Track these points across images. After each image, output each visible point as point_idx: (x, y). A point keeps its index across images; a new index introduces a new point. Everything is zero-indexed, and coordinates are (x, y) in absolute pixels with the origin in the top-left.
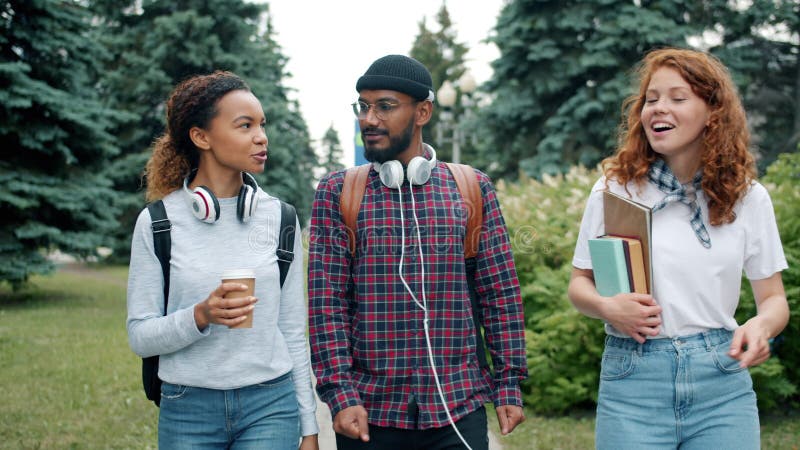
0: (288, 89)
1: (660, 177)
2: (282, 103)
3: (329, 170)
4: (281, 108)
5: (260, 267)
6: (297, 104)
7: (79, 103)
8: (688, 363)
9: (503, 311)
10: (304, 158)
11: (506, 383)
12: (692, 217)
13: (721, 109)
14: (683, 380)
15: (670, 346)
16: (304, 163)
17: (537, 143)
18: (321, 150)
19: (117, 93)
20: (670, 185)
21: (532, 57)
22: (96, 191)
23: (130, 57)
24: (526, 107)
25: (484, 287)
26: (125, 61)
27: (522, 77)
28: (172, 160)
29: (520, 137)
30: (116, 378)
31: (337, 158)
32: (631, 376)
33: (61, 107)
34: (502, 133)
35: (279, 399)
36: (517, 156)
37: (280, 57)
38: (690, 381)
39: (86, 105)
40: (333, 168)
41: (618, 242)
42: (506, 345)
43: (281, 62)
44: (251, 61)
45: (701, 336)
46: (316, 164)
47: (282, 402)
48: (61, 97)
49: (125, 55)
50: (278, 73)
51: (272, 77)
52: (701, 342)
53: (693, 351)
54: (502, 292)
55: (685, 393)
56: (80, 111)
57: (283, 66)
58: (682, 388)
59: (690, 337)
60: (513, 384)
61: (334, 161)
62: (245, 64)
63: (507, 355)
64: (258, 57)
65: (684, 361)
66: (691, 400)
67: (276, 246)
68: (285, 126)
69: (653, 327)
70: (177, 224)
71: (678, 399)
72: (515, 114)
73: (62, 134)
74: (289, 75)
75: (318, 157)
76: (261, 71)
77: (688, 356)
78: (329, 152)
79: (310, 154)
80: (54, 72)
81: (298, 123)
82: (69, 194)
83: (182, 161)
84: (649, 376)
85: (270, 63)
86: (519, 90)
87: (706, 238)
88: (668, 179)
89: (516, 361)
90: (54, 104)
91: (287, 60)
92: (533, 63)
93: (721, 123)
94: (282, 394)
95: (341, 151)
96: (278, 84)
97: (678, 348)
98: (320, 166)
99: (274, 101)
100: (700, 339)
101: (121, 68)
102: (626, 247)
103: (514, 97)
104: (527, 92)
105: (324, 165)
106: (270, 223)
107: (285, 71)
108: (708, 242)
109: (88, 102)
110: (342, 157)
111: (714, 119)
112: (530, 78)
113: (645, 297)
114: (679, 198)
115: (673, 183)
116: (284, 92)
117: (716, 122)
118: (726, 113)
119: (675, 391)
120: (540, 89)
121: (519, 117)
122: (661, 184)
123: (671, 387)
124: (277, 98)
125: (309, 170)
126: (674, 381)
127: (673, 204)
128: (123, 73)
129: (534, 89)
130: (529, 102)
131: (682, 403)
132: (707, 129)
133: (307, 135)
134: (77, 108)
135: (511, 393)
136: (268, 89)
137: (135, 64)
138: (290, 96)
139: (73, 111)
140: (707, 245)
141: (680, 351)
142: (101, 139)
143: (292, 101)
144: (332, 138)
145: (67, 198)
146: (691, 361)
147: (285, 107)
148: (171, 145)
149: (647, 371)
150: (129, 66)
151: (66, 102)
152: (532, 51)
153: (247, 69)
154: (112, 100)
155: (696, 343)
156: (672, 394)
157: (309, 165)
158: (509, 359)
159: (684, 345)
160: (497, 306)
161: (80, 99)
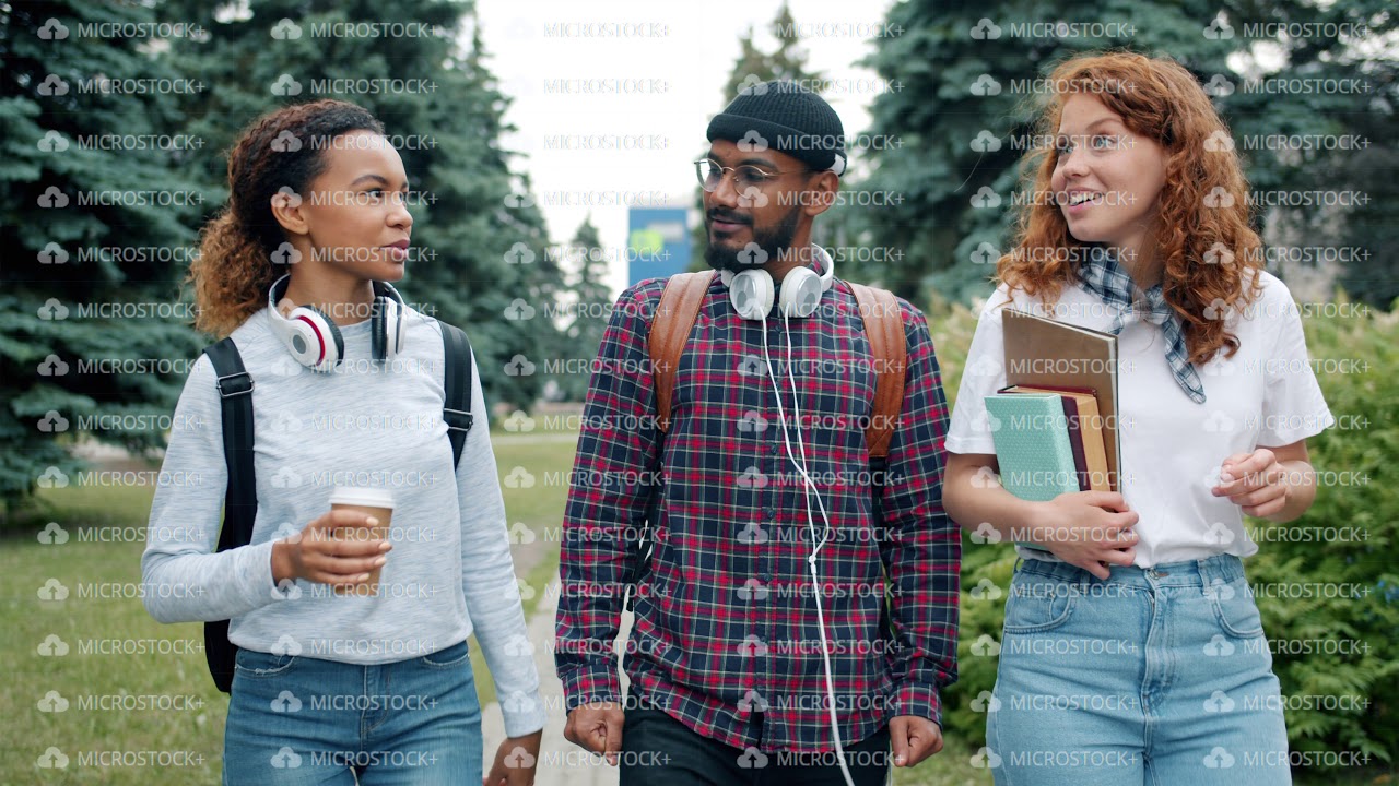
0: (509, 153)
1: (1105, 281)
2: (499, 177)
3: (582, 295)
4: (497, 185)
5: (423, 444)
6: (526, 180)
7: (128, 172)
8: (1171, 614)
9: (924, 555)
10: (539, 275)
11: (913, 679)
12: (1169, 347)
13: (1182, 154)
14: (1159, 643)
15: (1140, 581)
16: (539, 284)
17: (956, 246)
18: (569, 262)
19: (206, 158)
20: (1124, 293)
21: (947, 92)
22: (159, 331)
23: (229, 94)
24: (936, 179)
25: (899, 512)
26: (218, 100)
27: (927, 128)
28: (238, 251)
29: (922, 236)
30: (181, 674)
31: (598, 275)
32: (1066, 629)
33: (97, 179)
34: (892, 225)
35: (451, 691)
36: (920, 268)
37: (496, 97)
38: (1171, 646)
39: (142, 176)
40: (590, 293)
41: (1054, 400)
42: (922, 614)
43: (497, 106)
44: (442, 104)
45: (1194, 567)
46: (560, 285)
47: (457, 695)
48: (97, 160)
49: (219, 90)
50: (491, 125)
51: (483, 132)
52: (1193, 577)
53: (1180, 592)
54: (926, 521)
55: (1162, 666)
56: (131, 187)
57: (501, 113)
58: (1157, 657)
59: (1177, 566)
60: (925, 683)
61: (592, 280)
62: (433, 106)
63: (920, 630)
64: (455, 96)
65: (1164, 610)
66: (1171, 679)
67: (442, 405)
68: (504, 217)
69: (1123, 550)
70: (265, 379)
71: (1148, 676)
72: (914, 192)
73: (97, 228)
74: (511, 128)
75: (564, 274)
76: (461, 122)
77: (1171, 601)
78: (583, 265)
79: (549, 268)
80: (83, 117)
81: (529, 214)
82: (110, 336)
83: (256, 254)
84: (1099, 629)
85: (477, 108)
86: (923, 151)
87: (1195, 385)
88: (1119, 283)
89: (936, 645)
90: (83, 174)
91: (508, 102)
92: (948, 104)
93: (1186, 179)
94: (456, 682)
95: (603, 263)
96: (492, 145)
97: (1155, 584)
98: (567, 289)
99: (485, 174)
100: (1191, 572)
101: (212, 115)
102: (1070, 408)
103: (912, 161)
104: (937, 152)
105: (575, 288)
106: (428, 365)
107: (505, 121)
108: (1200, 392)
109: (148, 170)
110: (607, 273)
111: (1172, 171)
112: (941, 126)
113: (1110, 497)
114: (1144, 316)
115: (1129, 290)
116: (502, 159)
117: (1178, 176)
118: (1193, 158)
119: (1143, 661)
120: (959, 149)
121: (922, 197)
122: (1108, 294)
123: (1138, 654)
124: (490, 169)
125: (548, 297)
126: (1144, 643)
127: (1132, 326)
128: (214, 123)
129: (949, 147)
130: (941, 169)
131: (1154, 683)
132: (1165, 191)
133: (544, 234)
134: (124, 182)
135: (920, 696)
136: (472, 152)
137: (236, 108)
138: (515, 165)
139: (119, 187)
140: (1198, 398)
141: (1158, 591)
142: (168, 238)
143: (518, 175)
144: (587, 238)
145: (103, 343)
146: (1176, 608)
147: (507, 185)
148: (237, 228)
149: (1094, 622)
150: (225, 110)
151: (105, 170)
152: (948, 82)
153: (436, 115)
154: (197, 170)
155: (1186, 579)
156: (1137, 666)
157: (547, 288)
158: (924, 639)
159: (1165, 580)
160: (915, 545)
161: (132, 165)
